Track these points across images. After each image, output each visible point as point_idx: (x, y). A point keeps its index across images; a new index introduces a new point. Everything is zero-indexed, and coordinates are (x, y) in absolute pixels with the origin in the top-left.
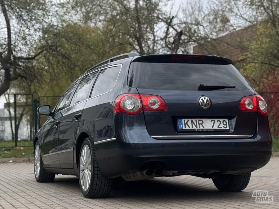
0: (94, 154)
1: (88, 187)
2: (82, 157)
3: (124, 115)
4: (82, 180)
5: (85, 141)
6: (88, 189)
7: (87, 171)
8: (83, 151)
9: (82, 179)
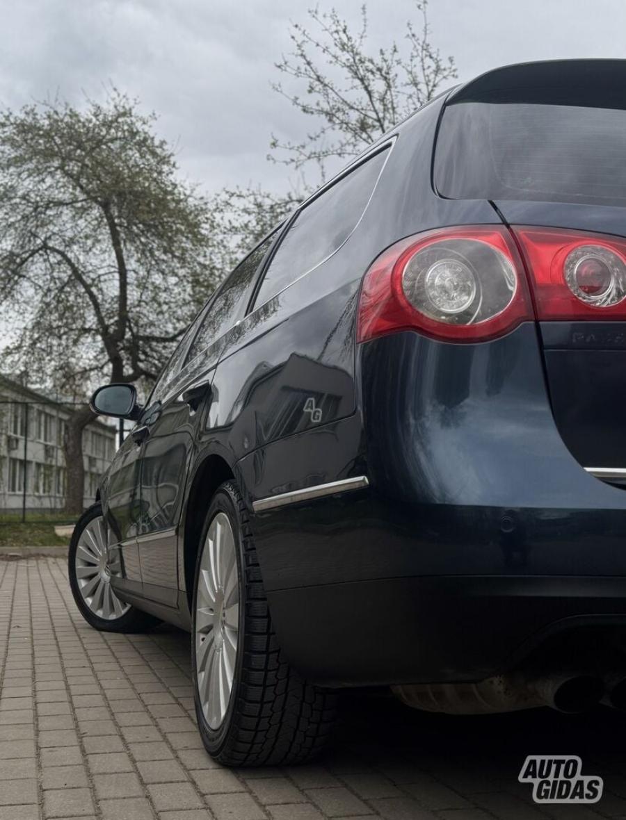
0: (250, 550)
1: (223, 713)
2: (204, 572)
3: (418, 340)
4: (203, 674)
5: (220, 497)
6: (223, 723)
7: (224, 633)
8: (211, 543)
9: (202, 669)
